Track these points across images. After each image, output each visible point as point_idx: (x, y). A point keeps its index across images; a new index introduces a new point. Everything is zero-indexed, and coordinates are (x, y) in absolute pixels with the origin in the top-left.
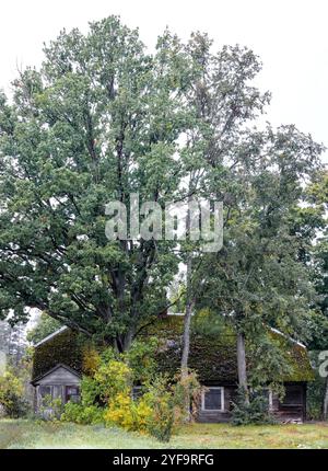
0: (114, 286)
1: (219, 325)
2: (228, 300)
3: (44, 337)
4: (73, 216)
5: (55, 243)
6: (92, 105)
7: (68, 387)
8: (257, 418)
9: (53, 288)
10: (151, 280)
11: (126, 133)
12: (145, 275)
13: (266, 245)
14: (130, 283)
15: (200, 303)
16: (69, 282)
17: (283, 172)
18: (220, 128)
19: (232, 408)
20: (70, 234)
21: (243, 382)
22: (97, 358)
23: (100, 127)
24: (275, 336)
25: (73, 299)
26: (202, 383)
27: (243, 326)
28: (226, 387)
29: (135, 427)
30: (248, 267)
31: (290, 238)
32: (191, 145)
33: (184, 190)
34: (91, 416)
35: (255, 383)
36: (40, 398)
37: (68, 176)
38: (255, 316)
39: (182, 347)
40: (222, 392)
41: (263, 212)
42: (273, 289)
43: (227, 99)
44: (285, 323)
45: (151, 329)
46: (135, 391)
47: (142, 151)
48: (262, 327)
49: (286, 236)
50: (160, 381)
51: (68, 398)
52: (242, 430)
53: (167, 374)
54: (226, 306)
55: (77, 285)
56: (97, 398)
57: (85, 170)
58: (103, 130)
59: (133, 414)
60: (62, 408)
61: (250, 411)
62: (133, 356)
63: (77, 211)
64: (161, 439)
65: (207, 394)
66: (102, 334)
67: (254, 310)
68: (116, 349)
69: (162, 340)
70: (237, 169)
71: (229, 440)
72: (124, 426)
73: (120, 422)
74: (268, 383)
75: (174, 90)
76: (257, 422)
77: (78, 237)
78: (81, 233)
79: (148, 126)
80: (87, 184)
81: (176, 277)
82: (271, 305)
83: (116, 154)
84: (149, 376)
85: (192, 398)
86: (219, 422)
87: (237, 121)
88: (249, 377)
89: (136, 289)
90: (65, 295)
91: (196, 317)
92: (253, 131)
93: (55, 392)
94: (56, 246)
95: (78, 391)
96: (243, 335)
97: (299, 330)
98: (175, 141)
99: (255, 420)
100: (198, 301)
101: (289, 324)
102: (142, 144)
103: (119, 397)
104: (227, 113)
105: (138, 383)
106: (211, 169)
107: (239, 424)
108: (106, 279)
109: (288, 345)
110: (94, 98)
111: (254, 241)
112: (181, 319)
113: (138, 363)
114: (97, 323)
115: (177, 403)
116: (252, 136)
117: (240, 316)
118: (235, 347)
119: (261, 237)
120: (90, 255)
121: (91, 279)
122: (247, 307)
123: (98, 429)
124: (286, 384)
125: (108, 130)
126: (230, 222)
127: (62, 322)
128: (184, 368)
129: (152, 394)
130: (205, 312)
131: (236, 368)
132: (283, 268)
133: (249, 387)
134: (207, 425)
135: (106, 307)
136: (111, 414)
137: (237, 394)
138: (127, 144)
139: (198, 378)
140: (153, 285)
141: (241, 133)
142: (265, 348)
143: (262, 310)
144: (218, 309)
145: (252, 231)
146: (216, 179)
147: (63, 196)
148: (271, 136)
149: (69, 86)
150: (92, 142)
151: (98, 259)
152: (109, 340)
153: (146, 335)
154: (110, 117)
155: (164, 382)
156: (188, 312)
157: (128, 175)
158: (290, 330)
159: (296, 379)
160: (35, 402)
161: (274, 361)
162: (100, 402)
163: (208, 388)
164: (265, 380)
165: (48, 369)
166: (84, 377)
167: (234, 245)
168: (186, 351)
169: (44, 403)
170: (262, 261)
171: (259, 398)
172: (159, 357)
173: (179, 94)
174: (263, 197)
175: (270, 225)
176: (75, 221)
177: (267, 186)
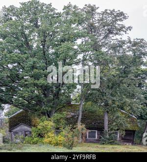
0: (44, 94)
1: (96, 108)
2: (101, 99)
3: (13, 114)
4: (21, 70)
5: (13, 80)
6: (26, 31)
7: (25, 132)
8: (112, 142)
9: (14, 97)
10: (63, 91)
11: (47, 39)
12: (60, 90)
13: (122, 80)
14: (52, 93)
15: (87, 100)
16: (22, 94)
17: (134, 55)
18: (101, 37)
19: (100, 138)
20: (20, 76)
21: (106, 128)
22: (38, 120)
23: (32, 38)
24: (123, 113)
25: (25, 100)
26: (87, 128)
27: (108, 108)
28: (98, 130)
29: (57, 144)
30: (112, 88)
31: (135, 78)
32: (84, 43)
33: (80, 59)
34: (37, 141)
35: (112, 129)
36: (13, 136)
37: (16, 56)
38: (114, 105)
39: (78, 116)
40: (96, 132)
41: (122, 68)
42: (123, 96)
43: (106, 28)
44: (128, 109)
45: (63, 109)
46: (56, 131)
47: (57, 45)
48: (117, 109)
49: (133, 77)
50: (68, 128)
51: (26, 135)
52: (105, 146)
53: (71, 125)
54: (100, 101)
55: (26, 95)
56: (39, 135)
57: (26, 53)
58: (34, 39)
59: (56, 140)
60: (24, 139)
61: (108, 139)
62: (55, 119)
63: (23, 68)
64: (69, 148)
65: (89, 133)
66: (40, 111)
67: (114, 103)
68: (47, 117)
69: (69, 113)
70: (109, 52)
71: (99, 149)
72: (52, 144)
73: (50, 143)
74: (118, 130)
75: (74, 24)
76: (111, 143)
77: (25, 78)
78: (26, 76)
79: (59, 37)
80: (27, 58)
81: (76, 90)
82: (122, 102)
83: (42, 47)
84: (63, 126)
85: (82, 134)
86: (94, 143)
87: (111, 35)
88: (109, 127)
89: (55, 95)
90: (21, 99)
91: (85, 105)
92: (119, 39)
93: (20, 133)
94: (14, 82)
95: (30, 132)
96: (108, 112)
97: (134, 112)
98: (75, 42)
99: (110, 143)
100: (86, 99)
101: (130, 109)
102: (56, 43)
103: (49, 134)
104: (106, 32)
105: (58, 129)
106: (95, 52)
107: (103, 144)
108: (40, 91)
109: (128, 117)
110: (27, 28)
111: (116, 78)
112: (78, 105)
113: (58, 121)
114: (37, 108)
115: (76, 136)
116: (119, 41)
117: (107, 105)
118: (103, 116)
119: (120, 77)
120: (32, 83)
121: (33, 92)
122: (110, 102)
123: (40, 146)
124: (126, 131)
125: (36, 39)
126: (104, 71)
127: (20, 108)
128: (79, 123)
129: (64, 132)
130: (89, 103)
131: (103, 124)
132: (130, 89)
133: (109, 131)
134: (89, 144)
135: (41, 102)
136: (46, 140)
137: (103, 133)
138: (47, 43)
139: (85, 127)
140: (64, 93)
141: (113, 40)
142: (118, 117)
143: (117, 103)
144: (96, 102)
145: (115, 75)
146: (97, 55)
147: (14, 63)
148: (130, 42)
149: (11, 25)
150: (28, 44)
151: (35, 85)
152: (44, 114)
153: (61, 111)
154: (37, 34)
155: (70, 128)
156: (81, 103)
157: (49, 54)
158: (130, 111)
159: (131, 129)
160: (12, 138)
161: (121, 122)
162: (41, 136)
163: (90, 131)
164: (116, 129)
165: (16, 125)
166: (33, 127)
167: (105, 79)
168: (80, 117)
169: (16, 138)
170: (119, 86)
171: (113, 135)
172: (67, 119)
173: (77, 25)
174: (123, 63)
175: (125, 73)
176: (22, 72)
177: (125, 59)
